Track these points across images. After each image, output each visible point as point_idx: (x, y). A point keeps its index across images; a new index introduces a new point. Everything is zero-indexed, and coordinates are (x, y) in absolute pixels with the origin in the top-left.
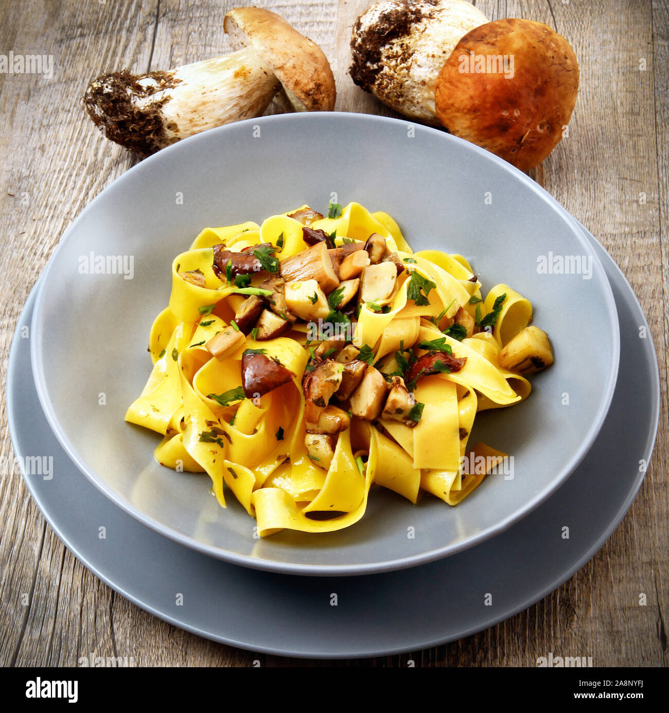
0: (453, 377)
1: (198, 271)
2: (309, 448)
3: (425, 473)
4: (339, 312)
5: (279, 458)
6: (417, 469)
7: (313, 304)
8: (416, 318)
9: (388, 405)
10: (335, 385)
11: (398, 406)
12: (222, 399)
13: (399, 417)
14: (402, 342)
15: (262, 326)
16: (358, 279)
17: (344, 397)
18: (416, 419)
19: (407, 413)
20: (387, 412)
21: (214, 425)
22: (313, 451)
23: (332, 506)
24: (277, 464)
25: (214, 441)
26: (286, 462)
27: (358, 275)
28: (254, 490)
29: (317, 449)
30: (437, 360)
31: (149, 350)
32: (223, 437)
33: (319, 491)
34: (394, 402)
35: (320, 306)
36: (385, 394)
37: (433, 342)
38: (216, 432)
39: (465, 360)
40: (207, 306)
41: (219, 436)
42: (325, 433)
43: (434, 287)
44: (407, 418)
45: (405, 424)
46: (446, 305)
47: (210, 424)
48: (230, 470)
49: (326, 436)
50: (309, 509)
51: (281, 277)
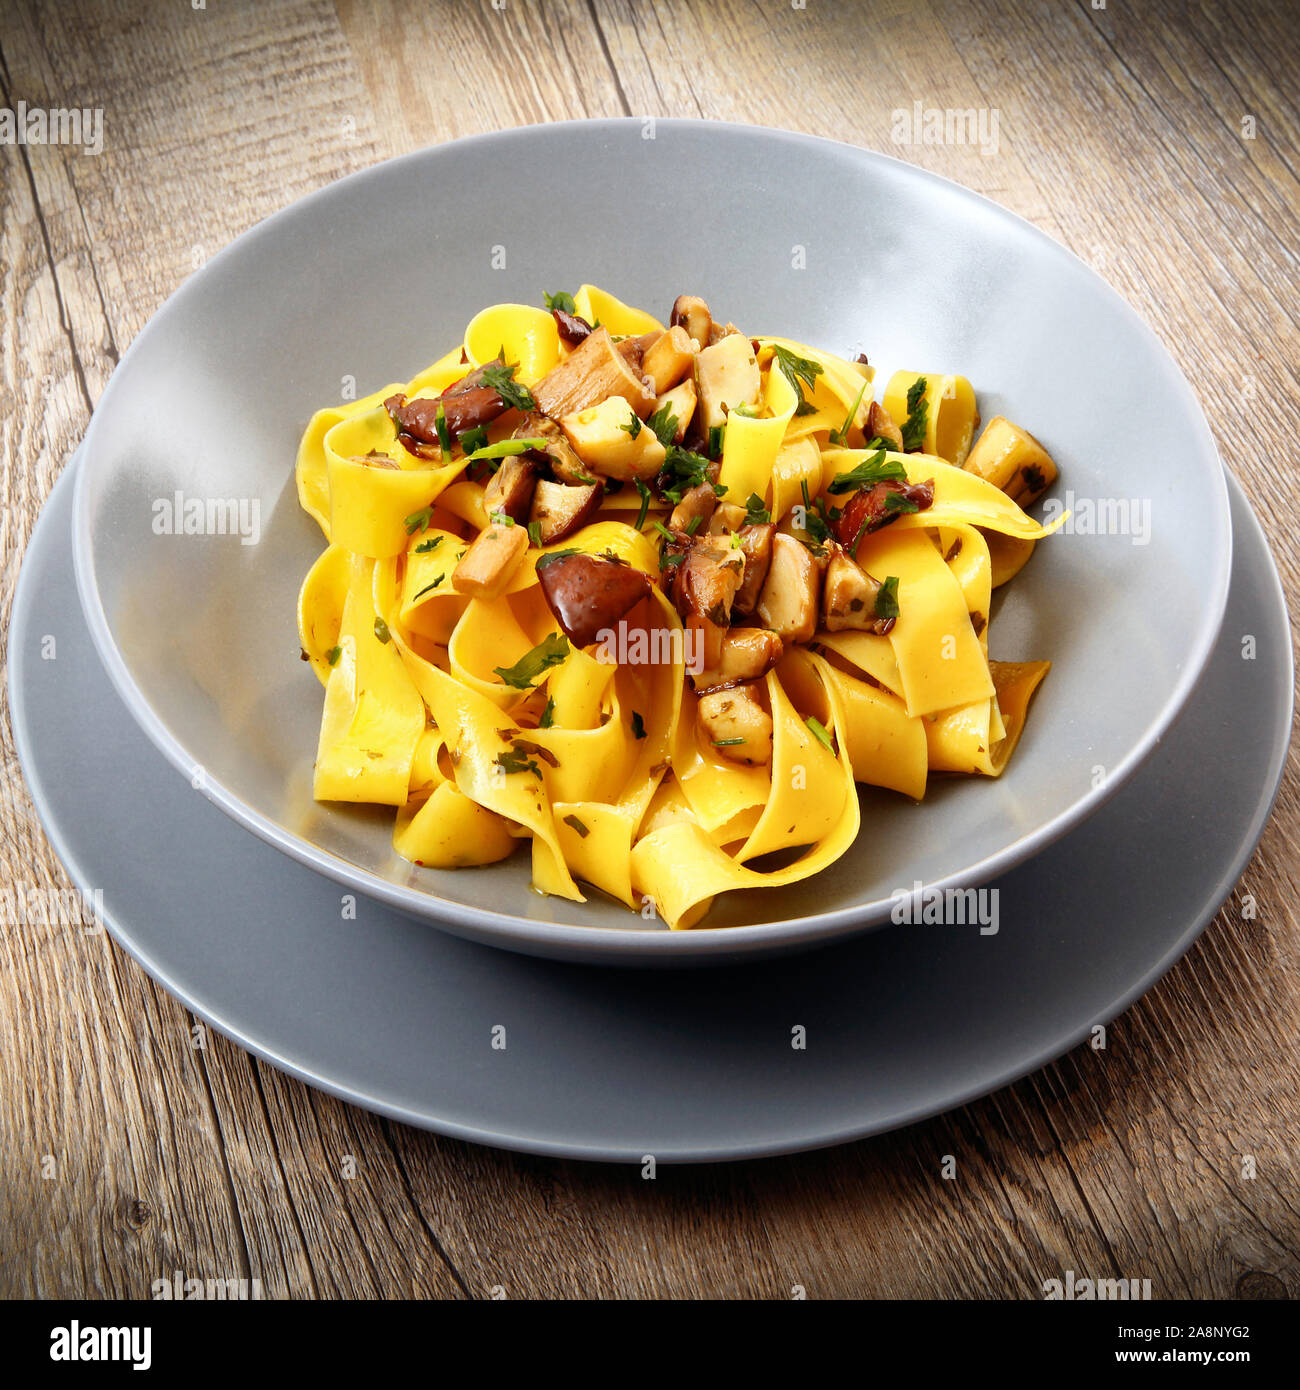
0: (925, 519)
1: (373, 453)
2: (715, 725)
3: (932, 721)
4: (681, 449)
5: (653, 772)
6: (915, 718)
7: (634, 439)
8: (807, 436)
9: (834, 599)
10: (737, 572)
11: (854, 593)
12: (515, 676)
13: (857, 621)
14: (804, 485)
15: (544, 515)
16: (690, 382)
17: (748, 604)
18: (890, 613)
19: (870, 606)
20: (836, 613)
21: (516, 737)
22: (724, 730)
23: (791, 831)
24: (650, 787)
25: (525, 769)
26: (668, 778)
27: (685, 373)
28: (633, 846)
29: (733, 720)
30: (882, 495)
31: (305, 657)
32: (536, 758)
33: (762, 808)
34: (845, 586)
35: (646, 442)
36: (820, 579)
37: (860, 468)
38: (523, 749)
39: (931, 483)
40: (417, 513)
41: (531, 758)
42: (741, 682)
43: (821, 372)
44: (873, 617)
45: (872, 632)
46: (849, 404)
47: (506, 735)
48: (571, 821)
49: (743, 689)
50: (746, 852)
51: (543, 416)
